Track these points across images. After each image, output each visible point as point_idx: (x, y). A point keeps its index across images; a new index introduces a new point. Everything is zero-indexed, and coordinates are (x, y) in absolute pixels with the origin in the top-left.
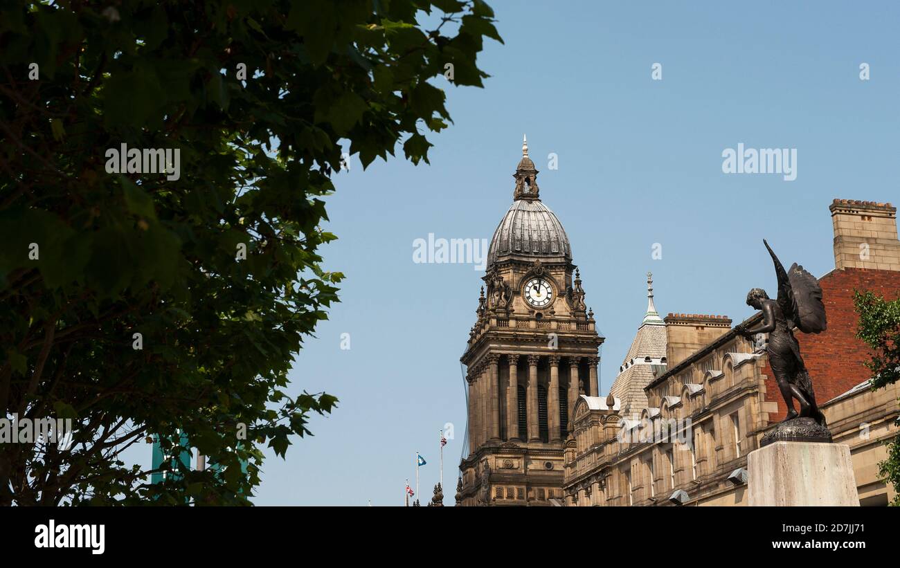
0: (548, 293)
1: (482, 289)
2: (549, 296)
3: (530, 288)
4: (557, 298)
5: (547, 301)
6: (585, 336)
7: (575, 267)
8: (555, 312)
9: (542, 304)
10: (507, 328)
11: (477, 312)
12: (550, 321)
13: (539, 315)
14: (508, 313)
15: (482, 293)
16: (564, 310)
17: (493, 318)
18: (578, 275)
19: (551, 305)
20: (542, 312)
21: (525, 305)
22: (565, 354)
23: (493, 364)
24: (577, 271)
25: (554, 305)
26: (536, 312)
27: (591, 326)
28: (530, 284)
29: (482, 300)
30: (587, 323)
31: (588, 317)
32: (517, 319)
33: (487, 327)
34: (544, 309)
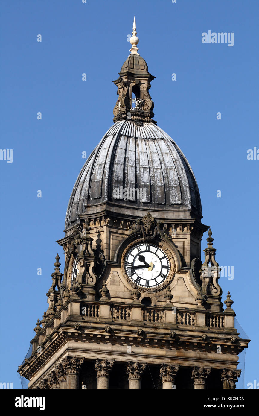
0: (163, 267)
1: (58, 259)
2: (165, 271)
3: (135, 257)
4: (177, 276)
5: (160, 279)
6: (219, 336)
7: (206, 228)
8: (172, 297)
9: (152, 283)
10: (97, 319)
11: (48, 295)
12: (163, 310)
13: (147, 301)
14: (98, 296)
15: (58, 265)
16: (187, 294)
17: (75, 301)
18: (210, 240)
19: (167, 286)
20: (150, 295)
21: (126, 283)
22: (186, 363)
23: (72, 373)
24: (210, 234)
25: (172, 285)
26: (143, 295)
27: (228, 321)
28: (135, 252)
29: (57, 277)
30: (222, 314)
31: (225, 307)
32: (112, 306)
33: (64, 315)
34: (155, 291)
